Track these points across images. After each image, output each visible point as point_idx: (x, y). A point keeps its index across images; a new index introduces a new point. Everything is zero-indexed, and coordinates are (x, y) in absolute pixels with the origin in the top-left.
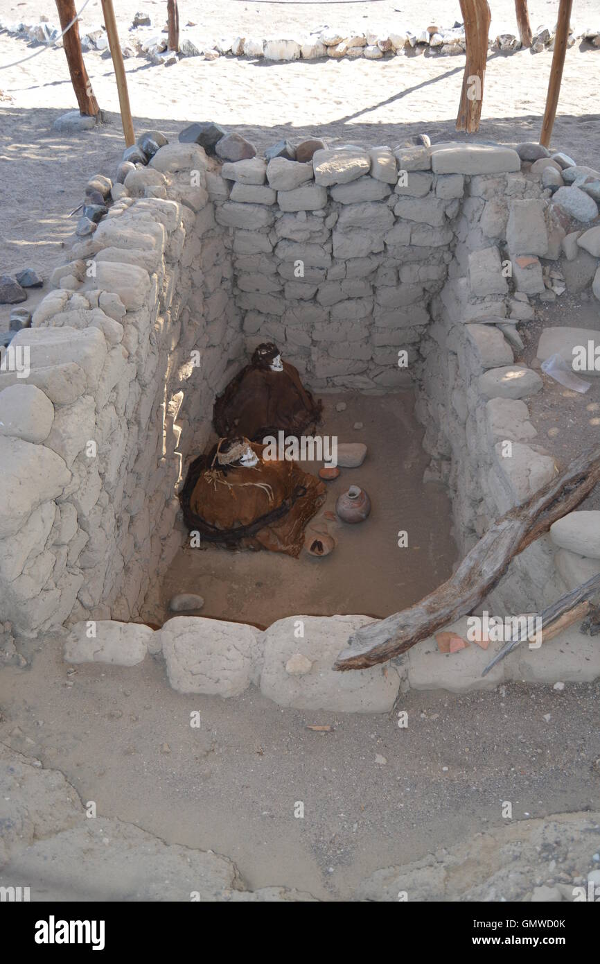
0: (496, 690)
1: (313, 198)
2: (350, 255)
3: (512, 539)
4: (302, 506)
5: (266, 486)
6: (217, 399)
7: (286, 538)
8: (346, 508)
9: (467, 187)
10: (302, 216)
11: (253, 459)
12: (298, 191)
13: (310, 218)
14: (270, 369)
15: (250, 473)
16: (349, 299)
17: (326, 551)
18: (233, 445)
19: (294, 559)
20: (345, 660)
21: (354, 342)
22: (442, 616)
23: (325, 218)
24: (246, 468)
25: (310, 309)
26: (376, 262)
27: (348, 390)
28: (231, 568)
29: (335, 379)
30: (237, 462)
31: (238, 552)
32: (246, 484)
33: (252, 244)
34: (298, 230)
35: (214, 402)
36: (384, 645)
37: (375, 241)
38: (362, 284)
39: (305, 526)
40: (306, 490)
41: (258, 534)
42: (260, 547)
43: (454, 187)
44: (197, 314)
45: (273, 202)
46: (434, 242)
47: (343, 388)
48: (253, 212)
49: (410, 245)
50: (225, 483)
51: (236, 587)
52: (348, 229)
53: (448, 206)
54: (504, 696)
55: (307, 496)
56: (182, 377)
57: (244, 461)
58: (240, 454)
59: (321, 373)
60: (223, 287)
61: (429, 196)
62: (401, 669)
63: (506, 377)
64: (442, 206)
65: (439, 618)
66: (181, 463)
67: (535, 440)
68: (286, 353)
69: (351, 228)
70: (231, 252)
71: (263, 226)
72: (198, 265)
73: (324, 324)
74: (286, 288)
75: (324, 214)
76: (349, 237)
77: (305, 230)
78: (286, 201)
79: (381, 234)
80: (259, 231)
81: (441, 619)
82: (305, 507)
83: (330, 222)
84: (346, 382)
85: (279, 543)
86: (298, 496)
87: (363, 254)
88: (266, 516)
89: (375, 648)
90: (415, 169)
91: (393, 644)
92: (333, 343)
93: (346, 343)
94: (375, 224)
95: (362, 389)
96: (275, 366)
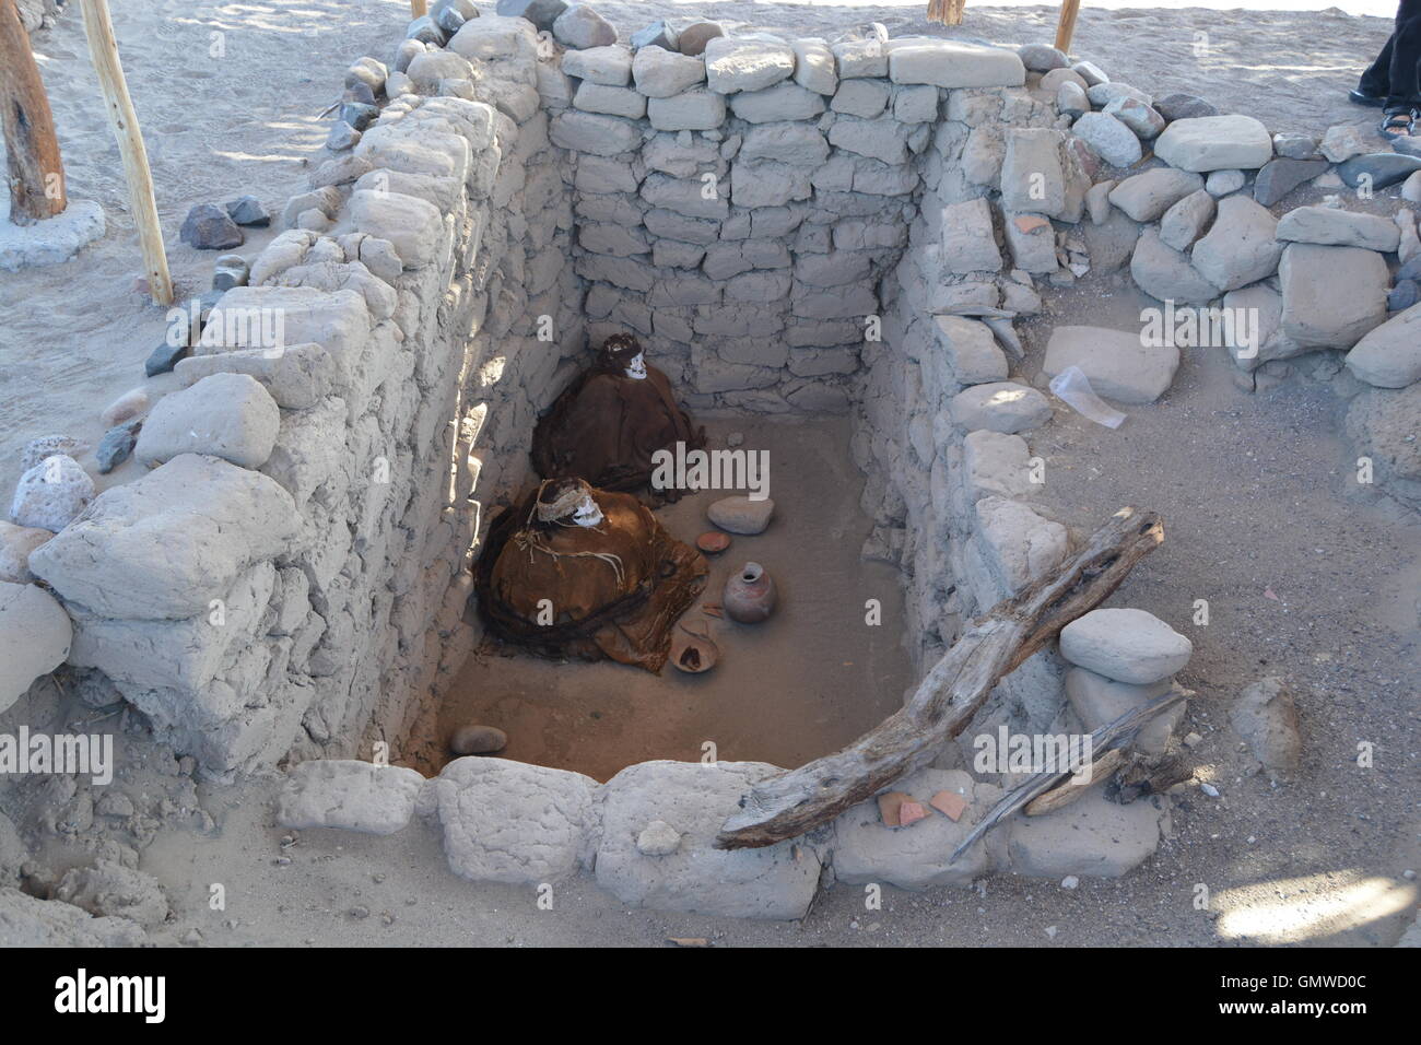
0: (971, 886)
1: (703, 111)
2: (757, 203)
3: (1001, 648)
4: (670, 592)
5: (613, 558)
6: (540, 419)
7: (642, 642)
8: (739, 597)
9: (942, 105)
10: (686, 137)
11: (594, 514)
12: (683, 98)
13: (698, 141)
14: (626, 375)
15: (587, 536)
16: (754, 270)
17: (704, 666)
18: (562, 491)
20: (732, 832)
21: (759, 338)
22: (889, 767)
23: (721, 142)
24: (582, 528)
25: (691, 283)
26: (797, 214)
27: (747, 414)
28: (552, 687)
29: (728, 395)
30: (569, 519)
31: (564, 662)
32: (581, 554)
33: (605, 177)
34: (679, 160)
35: (534, 423)
36: (796, 810)
37: (798, 182)
38: (774, 248)
39: (673, 624)
40: (675, 568)
41: (598, 634)
42: (602, 656)
43: (922, 105)
44: (514, 283)
45: (642, 113)
46: (889, 189)
47: (739, 410)
48: (609, 129)
49: (852, 191)
50: (549, 551)
51: (559, 717)
52: (757, 162)
53: (912, 133)
54: (983, 895)
55: (676, 576)
56: (485, 381)
57: (579, 518)
58: (574, 506)
59: (703, 385)
60: (558, 242)
61: (882, 118)
62: (822, 850)
63: (996, 399)
64: (904, 133)
65: (884, 769)
66: (478, 517)
67: (1038, 497)
68: (652, 351)
69: (761, 160)
70: (571, 188)
71: (623, 151)
72: (519, 206)
73: (713, 308)
74: (656, 249)
75: (721, 137)
76: (757, 174)
77: (689, 160)
78: (661, 114)
79: (807, 172)
80: (616, 158)
81: (887, 771)
82: (674, 594)
83: (729, 149)
84: (743, 401)
85: (630, 651)
86: (663, 577)
87: (779, 202)
88: (612, 605)
89: (781, 814)
90: (863, 75)
91: (810, 809)
92: (725, 338)
93: (747, 340)
94: (798, 157)
95: (769, 413)
96: (634, 371)
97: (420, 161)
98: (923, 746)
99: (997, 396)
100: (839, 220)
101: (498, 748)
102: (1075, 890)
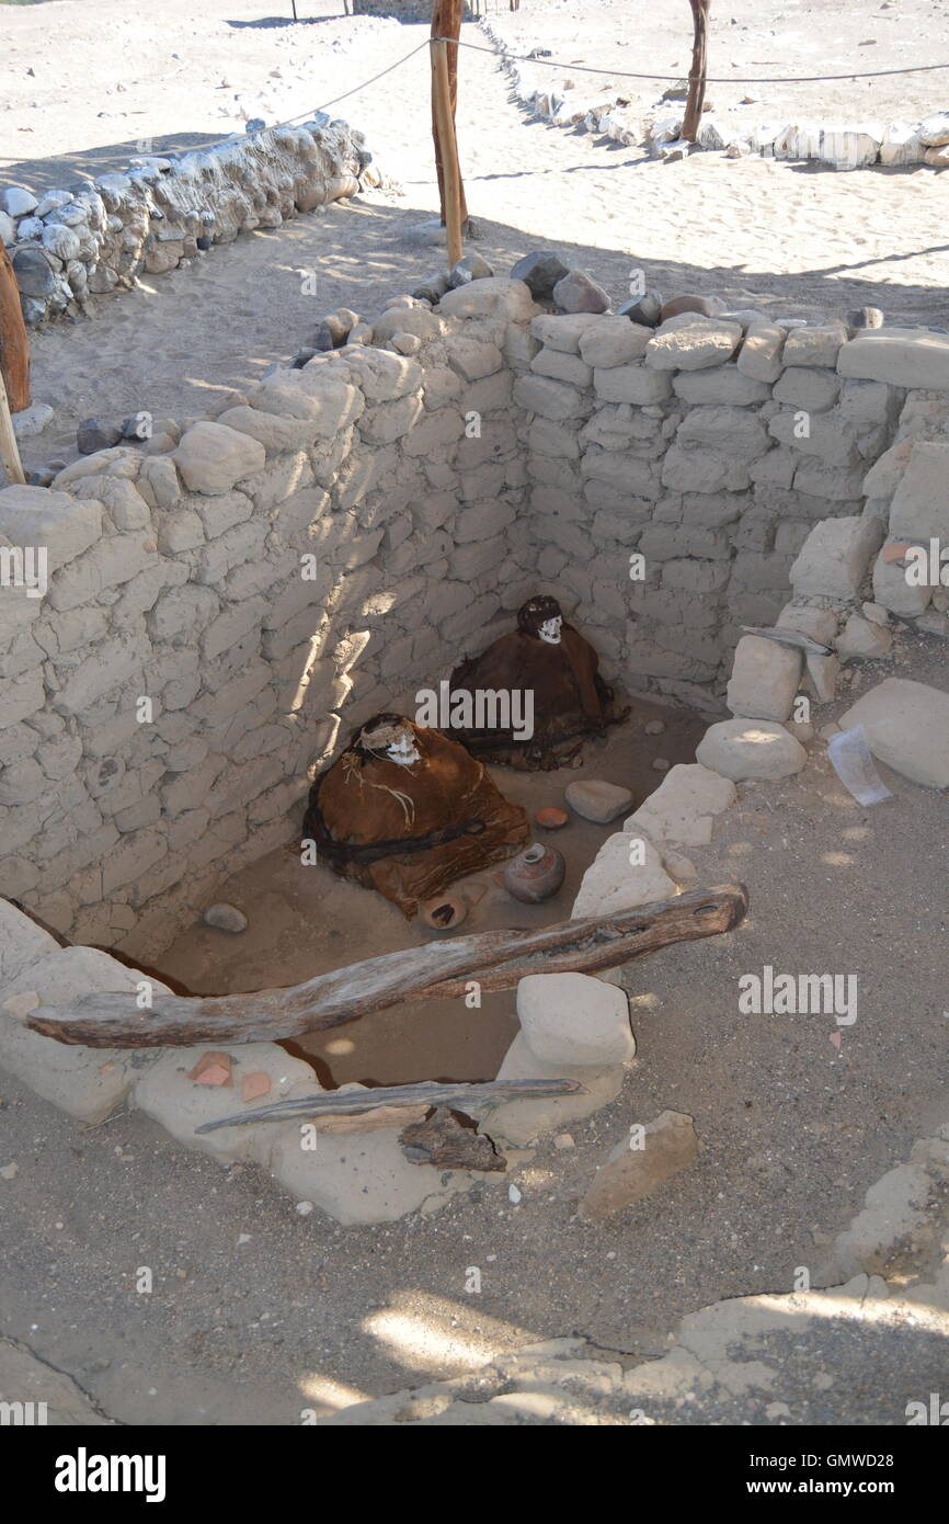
0: (227, 1167)
1: (640, 386)
2: (687, 487)
3: (425, 968)
4: (462, 849)
5: (405, 800)
6: (466, 661)
7: (412, 885)
8: (513, 873)
9: (896, 407)
10: (625, 411)
11: (409, 754)
12: (619, 372)
13: (637, 417)
14: (538, 637)
15: (396, 774)
16: (690, 557)
18: (382, 724)
19: (404, 920)
20: (38, 1019)
21: (693, 629)
22: (216, 1026)
23: (662, 420)
24: (395, 765)
26: (732, 506)
27: (681, 706)
29: (662, 681)
30: (383, 751)
31: (343, 880)
32: (380, 787)
33: (551, 442)
34: (612, 433)
35: (458, 663)
36: (102, 1024)
37: (731, 471)
38: (709, 538)
40: (484, 828)
41: (373, 864)
43: (871, 404)
44: (427, 528)
45: (587, 383)
46: (833, 492)
47: (673, 700)
48: (556, 393)
49: (792, 489)
50: (359, 776)
51: (303, 924)
52: (691, 444)
53: (862, 435)
54: (228, 1180)
56: (366, 611)
57: (393, 753)
58: (387, 741)
59: (637, 665)
60: (506, 497)
61: (830, 413)
62: (132, 1074)
63: (742, 737)
64: (852, 432)
65: (208, 1026)
66: (335, 732)
68: (592, 620)
69: (696, 444)
70: (524, 449)
71: (568, 418)
73: (648, 589)
74: (596, 520)
75: (662, 415)
76: (691, 456)
77: (623, 434)
78: (607, 385)
79: (743, 462)
80: (564, 423)
81: (212, 1030)
82: (466, 851)
83: (667, 426)
84: (676, 691)
85: (400, 890)
86: (466, 832)
87: (707, 489)
88: (393, 842)
90: (808, 364)
91: (114, 1029)
92: (659, 623)
93: (680, 629)
94: (731, 444)
95: (702, 711)
96: (546, 634)
97: (290, 403)
98: (263, 1022)
100: (780, 518)
101: (236, 930)
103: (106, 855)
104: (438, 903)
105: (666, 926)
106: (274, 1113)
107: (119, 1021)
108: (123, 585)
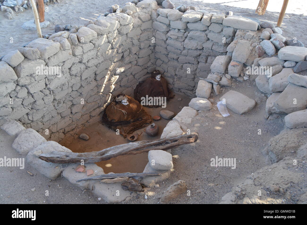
1: (180, 25)
2: (189, 48)
4: (137, 124)
5: (125, 112)
7: (126, 131)
8: (148, 129)
9: (235, 33)
10: (177, 30)
11: (126, 102)
12: (176, 22)
13: (179, 32)
14: (155, 79)
15: (123, 107)
16: (189, 63)
18: (121, 96)
19: (124, 138)
21: (189, 78)
23: (184, 33)
25: (175, 63)
26: (199, 52)
28: (105, 133)
29: (182, 90)
30: (121, 102)
32: (120, 109)
33: (161, 36)
34: (174, 35)
36: (56, 158)
37: (199, 45)
38: (193, 59)
43: (229, 32)
44: (132, 54)
45: (169, 24)
46: (220, 50)
47: (184, 94)
48: (162, 26)
49: (212, 49)
50: (115, 107)
51: (102, 139)
52: (191, 38)
53: (228, 38)
55: (141, 121)
56: (118, 71)
57: (123, 102)
58: (122, 100)
59: (176, 86)
60: (150, 48)
61: (221, 33)
62: (62, 169)
63: (199, 101)
66: (110, 97)
68: (167, 76)
69: (192, 38)
70: (154, 37)
71: (164, 31)
72: (137, 38)
73: (180, 69)
74: (169, 54)
75: (184, 32)
76: (190, 41)
77: (176, 35)
78: (173, 24)
79: (202, 43)
80: (163, 32)
81: (80, 160)
83: (186, 34)
84: (185, 92)
87: (193, 48)
88: (122, 122)
90: (216, 22)
91: (58, 159)
92: (182, 77)
93: (186, 78)
94: (199, 39)
95: (190, 96)
96: (157, 78)
97: (103, 24)
98: (92, 159)
99: (200, 101)
100: (209, 56)
101: (86, 139)
102: (99, 201)
103: (58, 122)
104: (131, 135)
105: (181, 141)
106: (94, 178)
107: (59, 157)
108: (64, 62)
